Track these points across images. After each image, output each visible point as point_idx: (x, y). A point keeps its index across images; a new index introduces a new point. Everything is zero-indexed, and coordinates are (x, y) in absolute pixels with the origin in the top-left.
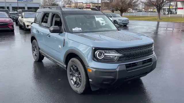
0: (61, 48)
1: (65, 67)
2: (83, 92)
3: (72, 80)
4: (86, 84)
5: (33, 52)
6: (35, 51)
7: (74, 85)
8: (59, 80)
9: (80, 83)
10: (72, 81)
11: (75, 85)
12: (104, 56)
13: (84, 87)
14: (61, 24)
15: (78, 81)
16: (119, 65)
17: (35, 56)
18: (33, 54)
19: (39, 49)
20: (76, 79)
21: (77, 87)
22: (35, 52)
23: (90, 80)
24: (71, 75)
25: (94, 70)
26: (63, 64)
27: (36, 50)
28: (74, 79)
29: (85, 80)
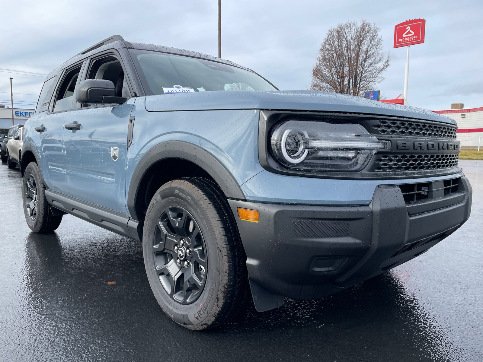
0: (117, 155)
1: (132, 228)
2: (213, 323)
3: (162, 274)
4: (229, 281)
5: (24, 204)
6: (32, 199)
7: (171, 296)
8: (110, 283)
9: (200, 283)
10: (161, 278)
11: (176, 296)
12: (307, 151)
13: (221, 296)
14: (122, 74)
15: (191, 274)
16: (380, 186)
17: (32, 215)
18: (26, 212)
19: (45, 188)
20: (181, 268)
21: (185, 303)
22: (31, 204)
23: (249, 261)
24: (158, 253)
25: (273, 210)
26: (124, 220)
27: (34, 196)
28: (173, 268)
29: (225, 265)
